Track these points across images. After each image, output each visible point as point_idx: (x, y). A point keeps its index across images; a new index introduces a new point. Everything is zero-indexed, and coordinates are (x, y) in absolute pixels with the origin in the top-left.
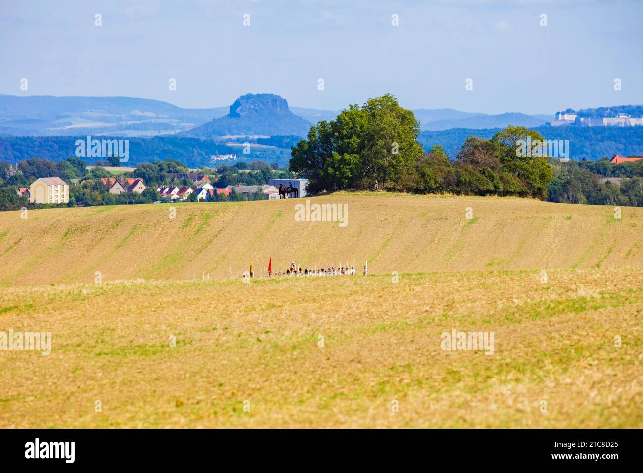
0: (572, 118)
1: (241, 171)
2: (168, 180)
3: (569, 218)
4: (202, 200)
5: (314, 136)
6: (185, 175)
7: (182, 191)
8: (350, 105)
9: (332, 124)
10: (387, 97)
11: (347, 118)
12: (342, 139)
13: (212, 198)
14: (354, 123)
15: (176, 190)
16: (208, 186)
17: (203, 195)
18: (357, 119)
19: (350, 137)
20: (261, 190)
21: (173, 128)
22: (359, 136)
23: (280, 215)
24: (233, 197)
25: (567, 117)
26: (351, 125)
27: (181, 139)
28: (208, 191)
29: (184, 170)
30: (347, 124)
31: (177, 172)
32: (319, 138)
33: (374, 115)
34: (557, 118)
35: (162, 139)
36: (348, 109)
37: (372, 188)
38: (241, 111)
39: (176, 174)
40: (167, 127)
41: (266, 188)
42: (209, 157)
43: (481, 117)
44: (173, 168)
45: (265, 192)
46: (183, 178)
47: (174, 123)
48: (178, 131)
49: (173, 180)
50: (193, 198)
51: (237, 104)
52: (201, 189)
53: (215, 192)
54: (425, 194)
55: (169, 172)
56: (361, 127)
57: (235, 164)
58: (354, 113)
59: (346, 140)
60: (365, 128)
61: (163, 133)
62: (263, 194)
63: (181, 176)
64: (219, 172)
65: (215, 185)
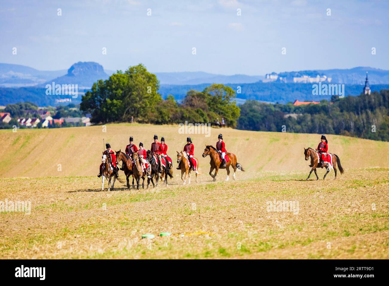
0: (275, 77)
1: (70, 109)
2: (25, 114)
3: (248, 140)
4: (45, 127)
5: (95, 88)
6: (36, 111)
7: (33, 121)
8: (117, 71)
9: (106, 81)
10: (140, 65)
11: (115, 78)
12: (112, 91)
13: (52, 126)
14: (119, 81)
15: (30, 120)
16: (49, 118)
17: (45, 124)
18: (121, 79)
19: (117, 90)
20: (81, 121)
21: (33, 82)
22: (122, 89)
23: (73, 137)
24: (64, 125)
25: (272, 77)
26: (117, 82)
27: (37, 89)
28: (49, 121)
29: (35, 108)
30: (115, 82)
31: (30, 109)
32: (98, 90)
33: (131, 77)
34: (266, 77)
35: (25, 89)
36: (116, 73)
37: (129, 121)
38: (75, 72)
39: (30, 111)
40: (29, 81)
41: (84, 120)
42: (55, 100)
43: (221, 77)
44: (28, 107)
45: (84, 122)
46: (34, 113)
47: (34, 79)
48: (36, 84)
49: (28, 114)
50: (39, 126)
51: (72, 68)
52: (44, 120)
53: (53, 121)
54: (162, 124)
55: (26, 109)
56: (124, 83)
57: (68, 104)
58: (119, 75)
59: (114, 92)
60: (126, 84)
61: (27, 85)
62: (82, 123)
63: (33, 112)
64: (57, 109)
65: (54, 117)
